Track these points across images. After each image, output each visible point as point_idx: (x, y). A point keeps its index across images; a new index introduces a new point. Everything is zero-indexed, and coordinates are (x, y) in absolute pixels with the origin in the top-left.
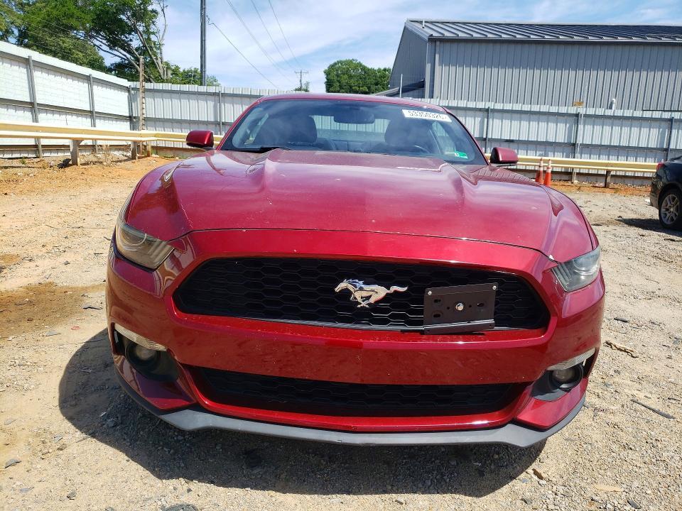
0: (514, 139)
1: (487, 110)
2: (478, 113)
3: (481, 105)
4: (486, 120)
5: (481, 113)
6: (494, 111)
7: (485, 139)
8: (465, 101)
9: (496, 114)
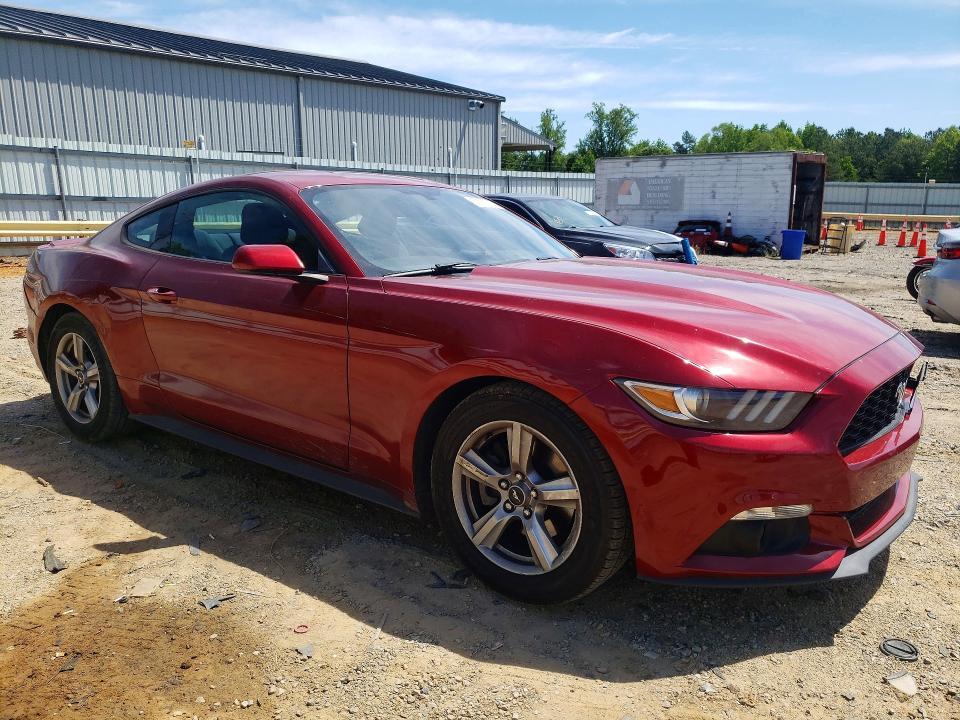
0: (107, 195)
1: (53, 151)
2: (37, 156)
3: (39, 143)
4: (54, 167)
5: (42, 156)
6: (64, 152)
7: (60, 198)
8: (11, 136)
9: (68, 157)
